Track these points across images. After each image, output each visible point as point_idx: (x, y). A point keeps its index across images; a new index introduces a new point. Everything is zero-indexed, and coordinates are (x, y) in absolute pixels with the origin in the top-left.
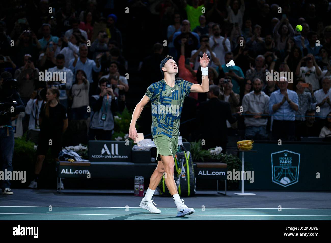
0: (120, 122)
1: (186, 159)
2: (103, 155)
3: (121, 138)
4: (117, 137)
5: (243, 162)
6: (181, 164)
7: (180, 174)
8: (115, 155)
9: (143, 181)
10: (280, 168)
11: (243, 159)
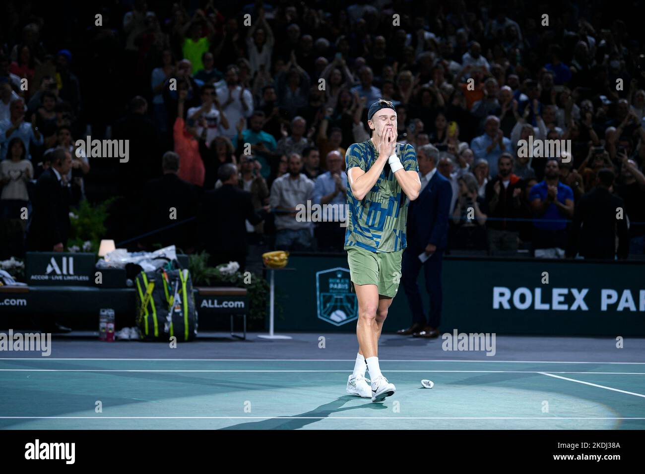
0: (76, 222)
1: (182, 280)
2: (50, 275)
3: (78, 248)
4: (71, 247)
5: (272, 287)
6: (173, 289)
7: (172, 306)
8: (69, 274)
9: (112, 317)
10: (331, 297)
11: (272, 282)
